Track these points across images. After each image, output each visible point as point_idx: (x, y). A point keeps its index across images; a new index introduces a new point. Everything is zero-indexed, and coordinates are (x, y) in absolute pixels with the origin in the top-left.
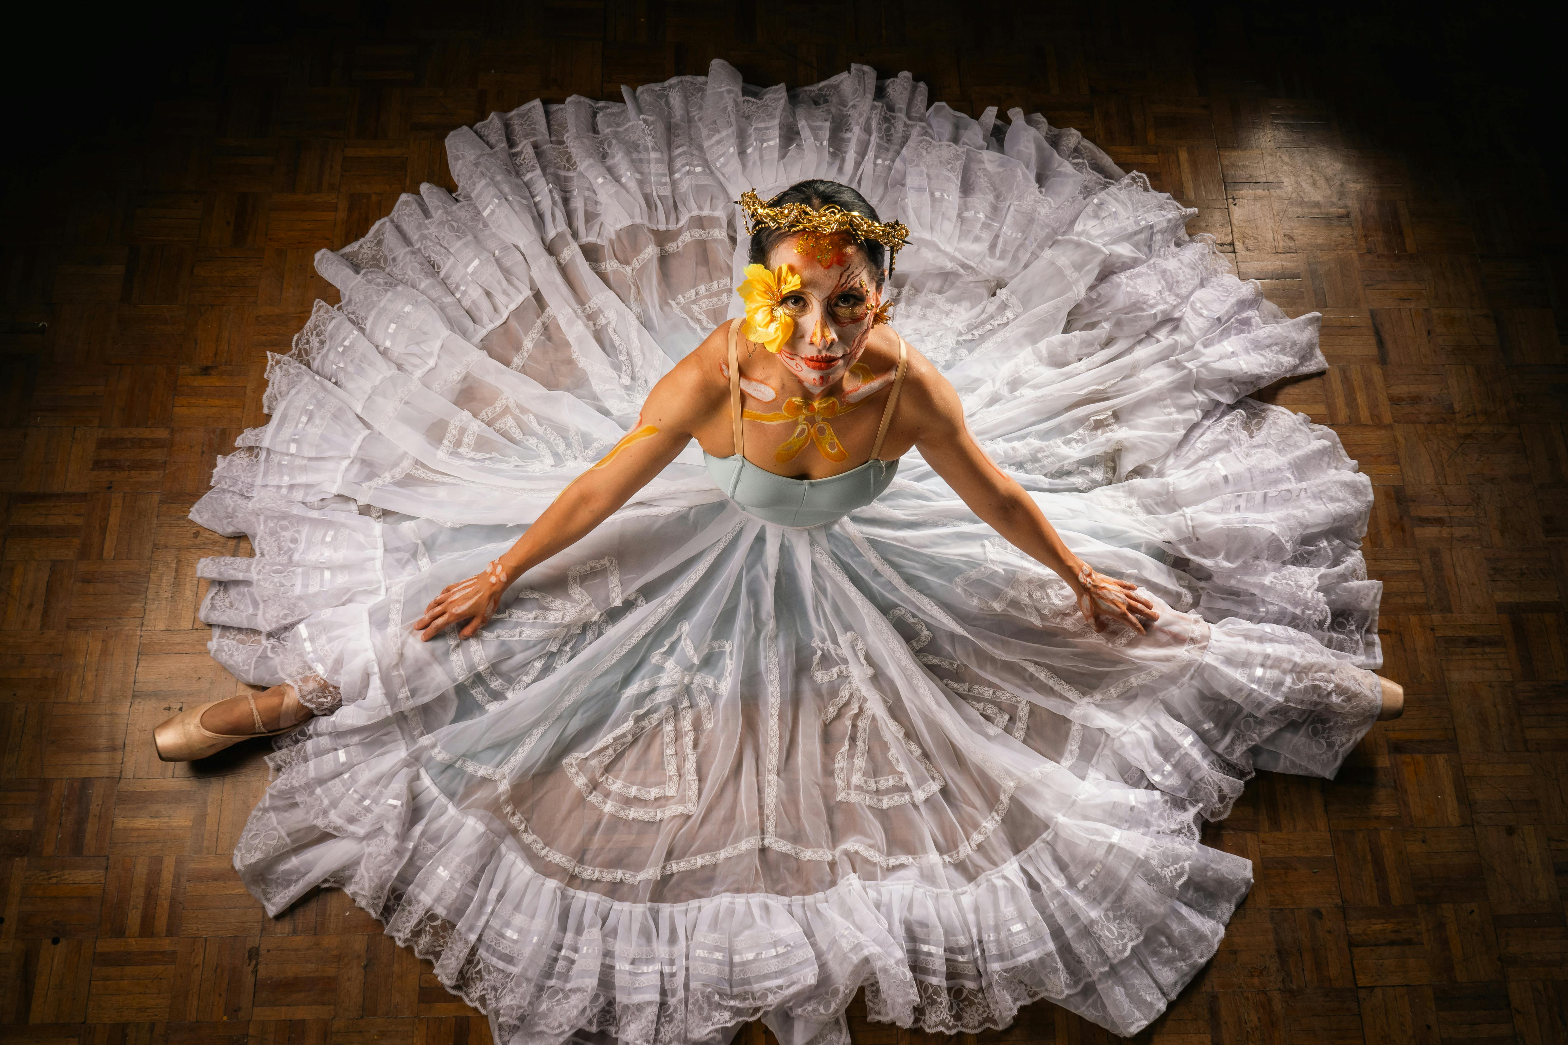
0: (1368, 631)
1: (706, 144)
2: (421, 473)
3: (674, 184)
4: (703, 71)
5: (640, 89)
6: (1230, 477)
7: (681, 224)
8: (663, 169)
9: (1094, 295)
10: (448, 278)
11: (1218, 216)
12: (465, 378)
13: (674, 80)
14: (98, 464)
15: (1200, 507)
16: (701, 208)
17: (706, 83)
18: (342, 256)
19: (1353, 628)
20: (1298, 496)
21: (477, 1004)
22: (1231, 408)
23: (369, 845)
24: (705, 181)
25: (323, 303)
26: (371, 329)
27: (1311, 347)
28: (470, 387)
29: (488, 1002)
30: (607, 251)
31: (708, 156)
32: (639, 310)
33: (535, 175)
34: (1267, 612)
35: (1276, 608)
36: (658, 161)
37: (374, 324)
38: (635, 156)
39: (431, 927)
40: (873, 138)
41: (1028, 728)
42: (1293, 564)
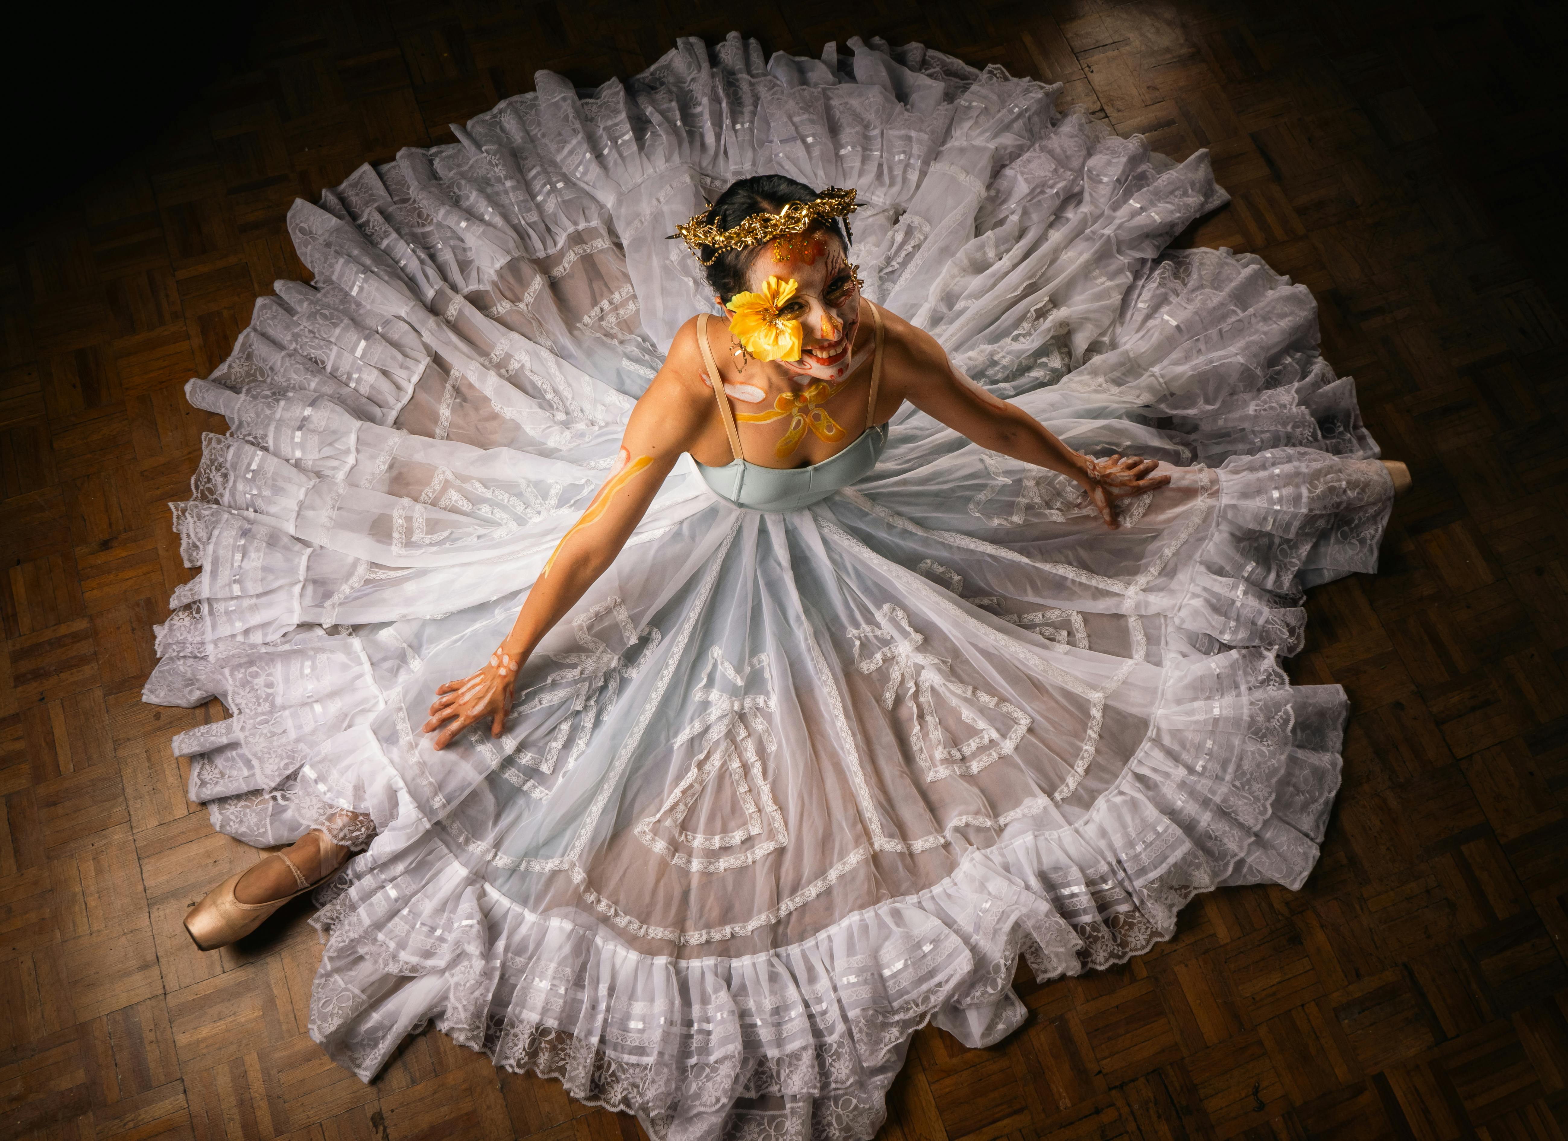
0: (1356, 427)
1: (559, 158)
2: (381, 574)
3: (539, 207)
4: (531, 87)
5: (469, 124)
6: (1182, 326)
7: (560, 245)
8: (521, 196)
9: (993, 193)
10: (337, 370)
11: (1079, 87)
12: (391, 467)
13: (502, 105)
14: (20, 679)
15: (1166, 362)
16: (575, 223)
17: (536, 98)
18: (214, 381)
19: (1341, 429)
20: (1249, 323)
21: (622, 1107)
22: (1157, 262)
23: (453, 975)
24: (569, 195)
25: (211, 435)
26: (275, 444)
27: (1209, 183)
28: (400, 474)
29: (633, 1101)
30: (494, 295)
31: (564, 170)
32: (549, 343)
33: (390, 240)
34: (1262, 441)
35: (1268, 435)
36: (514, 188)
37: (276, 439)
38: (489, 190)
39: (546, 1042)
40: (724, 105)
41: (1089, 636)
42: (1268, 388)
